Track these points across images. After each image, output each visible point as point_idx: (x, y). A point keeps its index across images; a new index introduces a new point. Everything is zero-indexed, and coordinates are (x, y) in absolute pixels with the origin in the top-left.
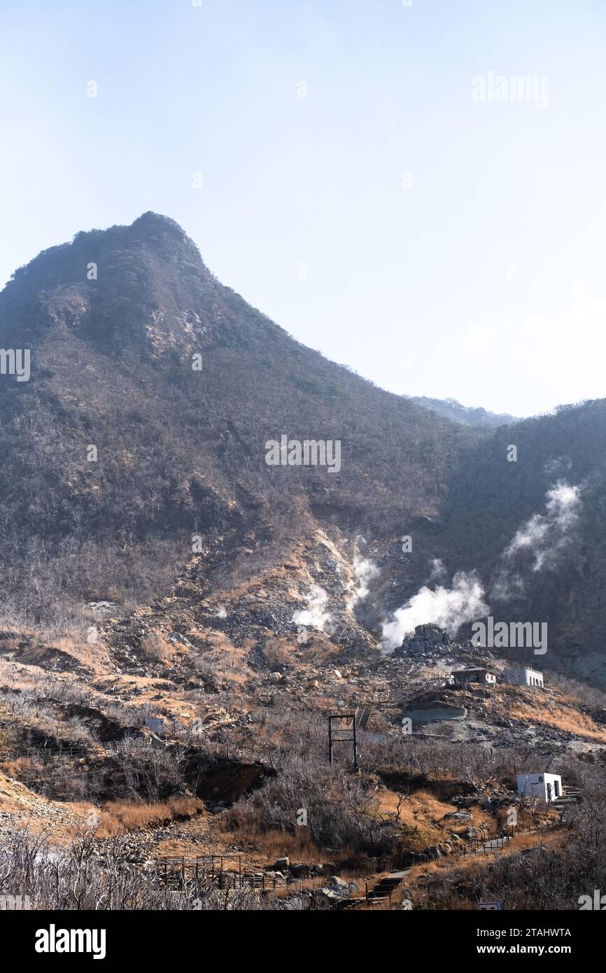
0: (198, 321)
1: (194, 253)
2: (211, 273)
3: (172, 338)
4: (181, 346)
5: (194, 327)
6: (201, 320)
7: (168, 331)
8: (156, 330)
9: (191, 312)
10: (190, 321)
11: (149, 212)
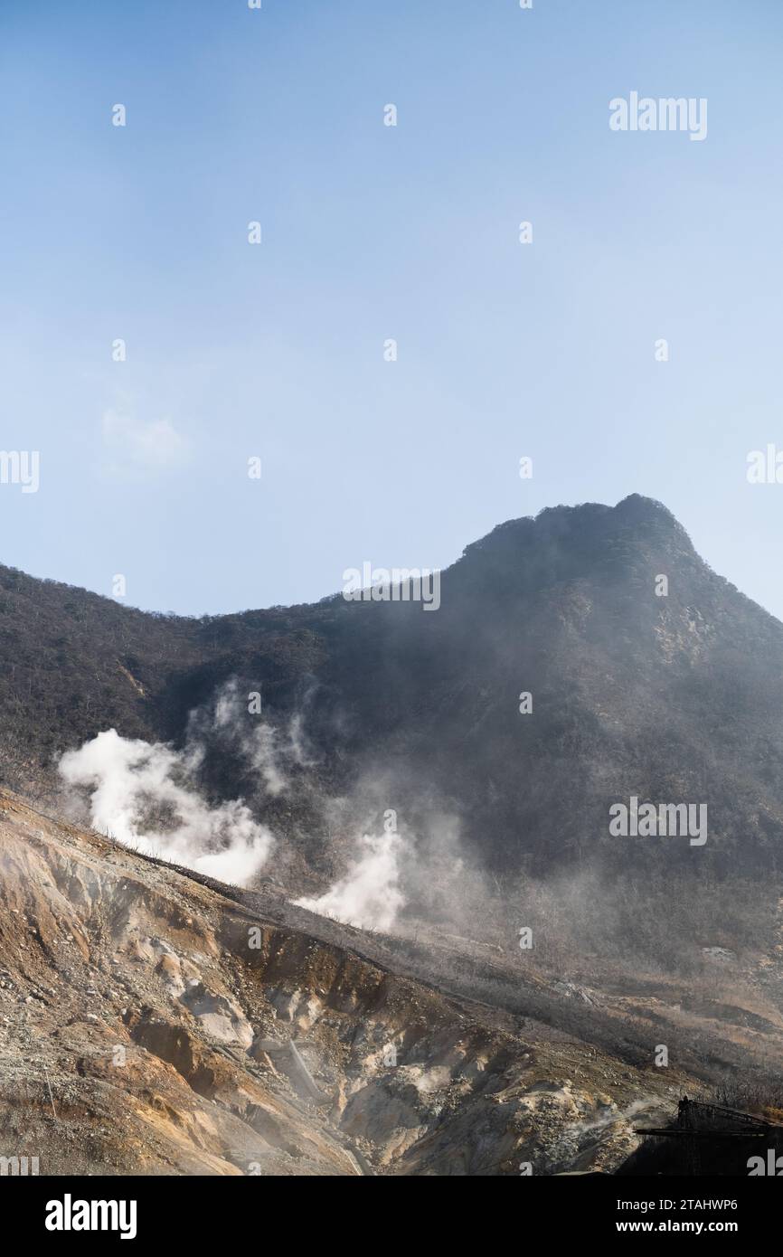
0: (700, 618)
1: (685, 541)
2: (704, 561)
3: (680, 640)
4: (689, 649)
5: (697, 625)
6: (703, 617)
7: (675, 632)
8: (665, 632)
9: (692, 609)
10: (692, 618)
11: (634, 494)
